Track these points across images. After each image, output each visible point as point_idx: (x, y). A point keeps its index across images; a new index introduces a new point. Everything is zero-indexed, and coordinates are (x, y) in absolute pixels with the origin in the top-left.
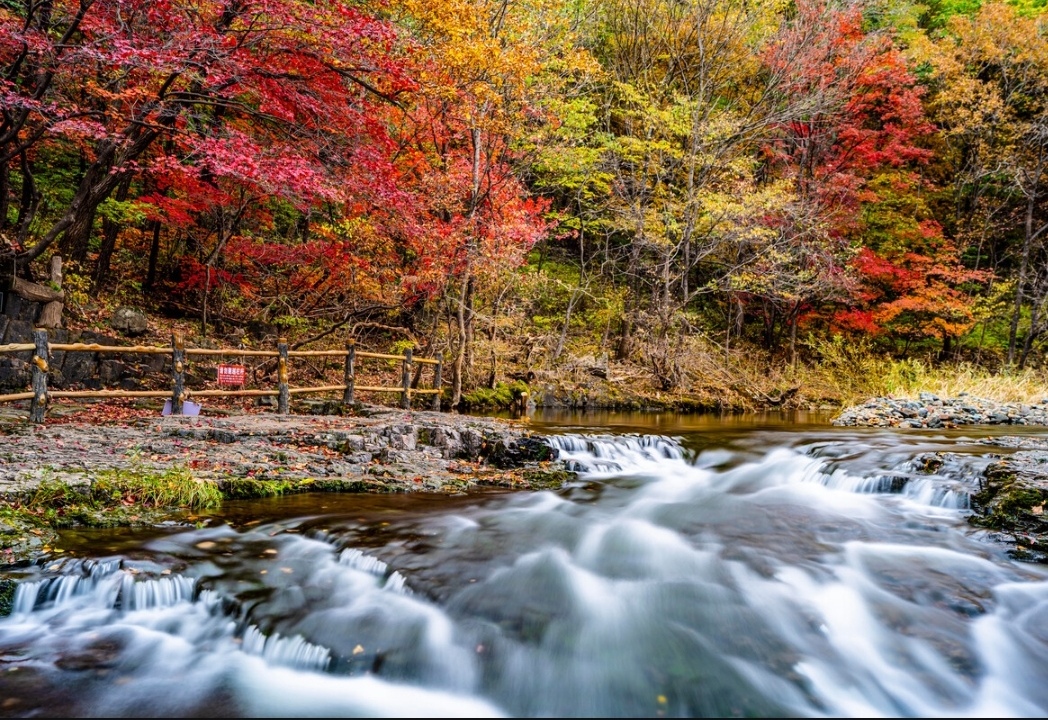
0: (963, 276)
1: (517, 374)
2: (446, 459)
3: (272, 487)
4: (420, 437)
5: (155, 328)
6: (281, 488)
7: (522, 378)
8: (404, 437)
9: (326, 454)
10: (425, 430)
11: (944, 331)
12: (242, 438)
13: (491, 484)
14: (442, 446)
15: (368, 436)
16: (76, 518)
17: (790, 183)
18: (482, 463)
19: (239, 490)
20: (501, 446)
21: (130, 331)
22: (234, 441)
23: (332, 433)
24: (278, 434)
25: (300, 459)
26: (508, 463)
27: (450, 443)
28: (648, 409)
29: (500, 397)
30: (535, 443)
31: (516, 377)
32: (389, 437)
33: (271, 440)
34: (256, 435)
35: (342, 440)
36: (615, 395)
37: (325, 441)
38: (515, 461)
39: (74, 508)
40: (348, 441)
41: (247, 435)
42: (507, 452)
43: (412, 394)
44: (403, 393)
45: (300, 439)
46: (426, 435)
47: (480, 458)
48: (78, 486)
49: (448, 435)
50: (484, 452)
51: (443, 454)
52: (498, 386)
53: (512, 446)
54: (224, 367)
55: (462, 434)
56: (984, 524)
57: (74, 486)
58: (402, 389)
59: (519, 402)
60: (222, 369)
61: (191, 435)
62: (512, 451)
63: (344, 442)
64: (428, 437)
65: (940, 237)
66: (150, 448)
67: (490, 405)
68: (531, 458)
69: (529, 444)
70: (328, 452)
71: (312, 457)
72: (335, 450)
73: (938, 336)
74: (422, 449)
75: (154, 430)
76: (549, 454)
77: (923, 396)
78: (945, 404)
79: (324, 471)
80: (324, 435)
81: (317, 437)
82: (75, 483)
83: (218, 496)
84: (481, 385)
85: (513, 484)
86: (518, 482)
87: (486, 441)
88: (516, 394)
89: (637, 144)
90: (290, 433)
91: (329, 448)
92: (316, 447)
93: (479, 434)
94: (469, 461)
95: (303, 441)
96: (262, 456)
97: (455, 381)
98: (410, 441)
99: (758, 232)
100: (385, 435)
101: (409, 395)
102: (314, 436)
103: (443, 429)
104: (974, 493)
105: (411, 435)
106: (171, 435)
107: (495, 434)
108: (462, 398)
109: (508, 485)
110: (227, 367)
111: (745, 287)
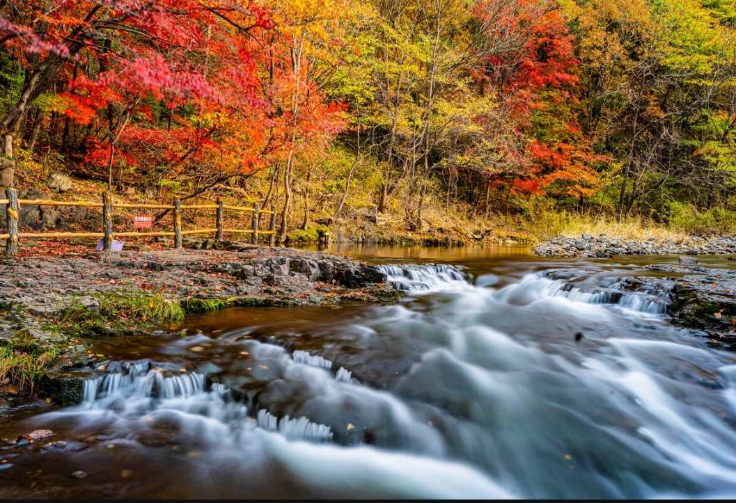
0: (593, 159)
1: (321, 220)
2: (311, 282)
3: (212, 304)
4: (291, 266)
5: (76, 187)
6: (217, 304)
7: (324, 223)
8: (281, 266)
9: (228, 278)
10: (294, 261)
11: (581, 193)
12: (168, 268)
13: (349, 299)
14: (308, 274)
15: (257, 266)
16: (93, 329)
17: (494, 96)
18: (335, 284)
19: (192, 307)
20: (349, 273)
21: (60, 189)
22: (163, 270)
23: (230, 264)
24: (192, 264)
25: (216, 282)
26: (355, 284)
27: (313, 271)
28: (404, 243)
29: (310, 235)
30: (371, 271)
31: (320, 222)
32: (270, 266)
33: (188, 269)
34: (177, 265)
35: (237, 268)
36: (382, 234)
37: (226, 269)
38: (359, 283)
39: (89, 322)
40: (243, 270)
41: (171, 265)
42: (354, 277)
43: (259, 234)
44: (252, 234)
45: (208, 268)
46: (295, 265)
47: (334, 281)
48: (91, 306)
49: (311, 265)
50: (336, 277)
51: (308, 278)
52: (308, 228)
53: (357, 273)
54: (138, 216)
55: (319, 264)
56: (683, 324)
57: (88, 306)
58: (252, 231)
59: (323, 239)
60: (136, 218)
61: (132, 265)
62: (357, 276)
63: (240, 270)
64: (297, 266)
65: (580, 134)
66: (107, 275)
67: (305, 241)
68: (369, 281)
69: (367, 271)
70: (229, 276)
71: (223, 281)
72: (233, 276)
73: (577, 196)
74: (293, 275)
75: (105, 262)
76: (380, 278)
77: (585, 236)
78: (598, 241)
79: (235, 291)
80: (224, 265)
81: (220, 266)
82: (88, 304)
83: (180, 311)
84: (298, 228)
85: (365, 299)
86: (368, 298)
87: (337, 269)
88: (321, 234)
89: (395, 67)
90: (200, 264)
91: (230, 274)
92: (220, 273)
93: (332, 264)
94: (326, 282)
95: (210, 269)
96: (188, 280)
97: (282, 225)
98: (285, 269)
99: (473, 128)
100: (267, 265)
101: (257, 235)
102: (217, 266)
103: (307, 261)
104: (669, 304)
105: (285, 265)
106: (118, 265)
107: (342, 265)
108: (287, 237)
109: (361, 300)
110: (140, 216)
111: (465, 164)
